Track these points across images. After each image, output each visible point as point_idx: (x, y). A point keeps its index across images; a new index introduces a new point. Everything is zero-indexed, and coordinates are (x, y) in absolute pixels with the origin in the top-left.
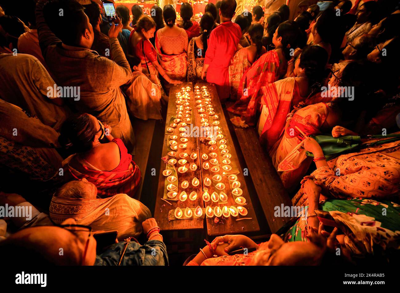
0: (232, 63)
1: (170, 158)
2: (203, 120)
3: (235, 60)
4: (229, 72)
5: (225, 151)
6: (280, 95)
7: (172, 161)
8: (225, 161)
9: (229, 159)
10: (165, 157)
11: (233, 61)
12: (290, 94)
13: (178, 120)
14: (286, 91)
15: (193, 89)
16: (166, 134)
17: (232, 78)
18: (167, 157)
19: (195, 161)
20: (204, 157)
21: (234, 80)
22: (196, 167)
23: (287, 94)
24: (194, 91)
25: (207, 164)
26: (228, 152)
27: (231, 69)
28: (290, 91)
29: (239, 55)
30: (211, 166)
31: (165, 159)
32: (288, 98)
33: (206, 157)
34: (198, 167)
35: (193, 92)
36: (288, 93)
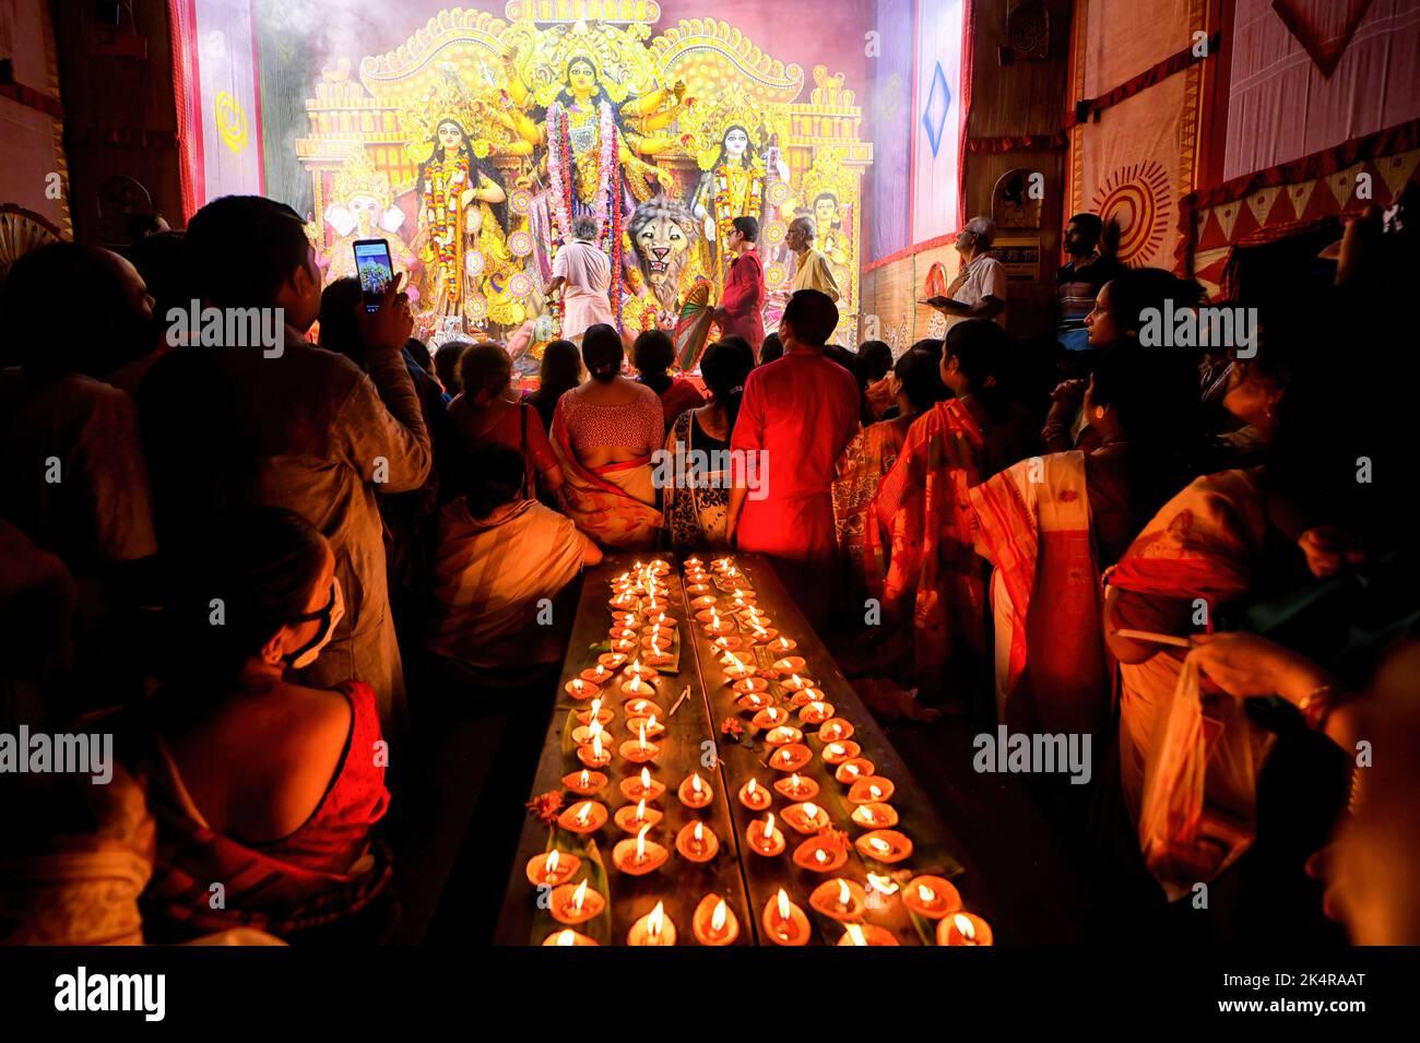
0: (839, 473)
1: (573, 798)
2: (729, 656)
3: (851, 463)
4: (835, 504)
5: (853, 770)
6: (1037, 509)
7: (584, 812)
8: (863, 814)
9: (888, 802)
10: (546, 796)
11: (842, 466)
12: (1077, 501)
13: (618, 658)
14: (1058, 491)
15: (678, 568)
16: (560, 710)
17: (845, 525)
18: (554, 798)
19: (706, 814)
20: (748, 796)
21: (854, 531)
22: (713, 845)
23: (1066, 501)
24: (682, 574)
25: (770, 827)
26: (871, 770)
27: (840, 492)
28: (1072, 488)
29: (863, 443)
30: (794, 837)
31: (546, 803)
32: (1073, 517)
33: (762, 800)
34: (723, 845)
35: (679, 578)
36: (1065, 496)
